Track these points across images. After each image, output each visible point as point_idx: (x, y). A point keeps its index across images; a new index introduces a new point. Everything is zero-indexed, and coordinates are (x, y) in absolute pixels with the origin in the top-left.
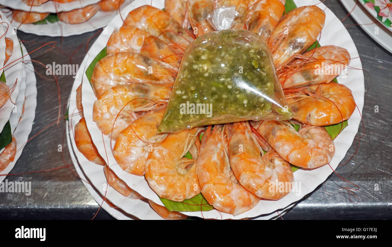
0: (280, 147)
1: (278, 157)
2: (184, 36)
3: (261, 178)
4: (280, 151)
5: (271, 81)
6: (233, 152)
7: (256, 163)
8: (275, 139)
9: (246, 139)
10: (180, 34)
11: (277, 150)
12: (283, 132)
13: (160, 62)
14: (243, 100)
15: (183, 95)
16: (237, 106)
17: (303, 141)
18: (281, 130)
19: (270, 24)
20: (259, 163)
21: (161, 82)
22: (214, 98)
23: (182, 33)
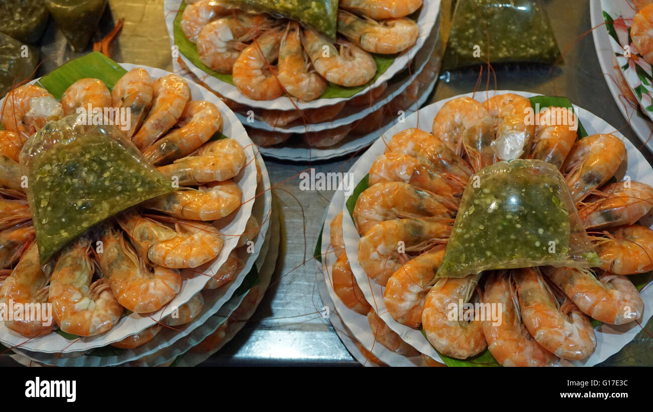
0: (580, 299)
1: (576, 310)
2: (459, 165)
3: (560, 334)
4: (581, 304)
5: (566, 221)
6: (526, 302)
7: (553, 317)
8: (574, 290)
9: (540, 288)
10: (455, 163)
11: (576, 301)
12: (583, 280)
13: (434, 194)
14: (535, 242)
15: (465, 234)
16: (528, 249)
17: (607, 292)
18: (580, 278)
19: (560, 154)
20: (556, 316)
21: (435, 218)
22: (500, 239)
23: (456, 161)
